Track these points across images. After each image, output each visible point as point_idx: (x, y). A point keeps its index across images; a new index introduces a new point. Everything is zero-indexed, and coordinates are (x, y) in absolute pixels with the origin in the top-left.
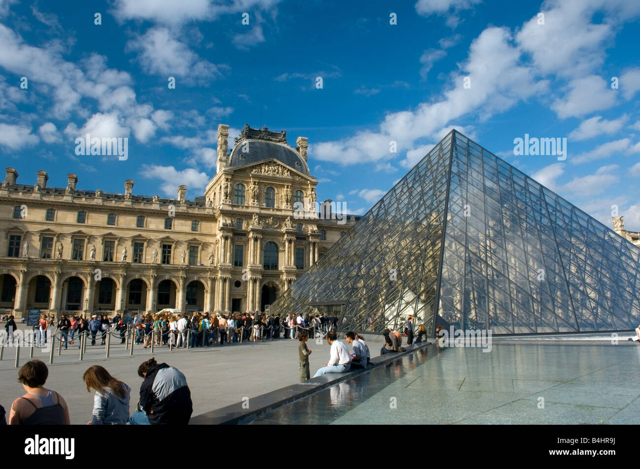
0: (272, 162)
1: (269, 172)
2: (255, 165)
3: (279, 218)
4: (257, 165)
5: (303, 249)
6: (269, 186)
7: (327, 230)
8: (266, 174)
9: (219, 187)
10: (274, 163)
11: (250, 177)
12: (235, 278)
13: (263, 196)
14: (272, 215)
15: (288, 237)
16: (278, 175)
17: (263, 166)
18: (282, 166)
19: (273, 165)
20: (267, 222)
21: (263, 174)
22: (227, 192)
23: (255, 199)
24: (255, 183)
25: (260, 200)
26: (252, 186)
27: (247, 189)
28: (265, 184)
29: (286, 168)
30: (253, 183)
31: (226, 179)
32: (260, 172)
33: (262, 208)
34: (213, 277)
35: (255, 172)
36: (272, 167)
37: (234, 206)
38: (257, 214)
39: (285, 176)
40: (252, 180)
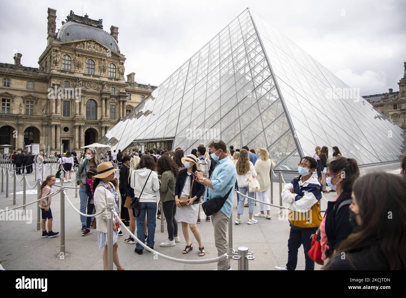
0: (92, 41)
1: (90, 48)
2: (79, 42)
3: (98, 83)
4: (81, 42)
5: (115, 106)
6: (89, 58)
7: (132, 93)
8: (87, 49)
9: (49, 57)
10: (94, 41)
11: (75, 51)
12: (64, 125)
13: (85, 66)
14: (92, 80)
15: (104, 96)
16: (97, 51)
17: (85, 43)
18: (99, 45)
19: (93, 43)
20: (89, 85)
21: (85, 49)
22: (56, 60)
23: (78, 67)
24: (79, 55)
25: (82, 69)
26: (77, 57)
27: (72, 59)
28: (87, 57)
29: (103, 47)
30: (77, 55)
31: (55, 51)
32: (83, 48)
33: (84, 75)
34: (46, 124)
35: (78, 47)
36: (92, 45)
37: (62, 71)
38: (80, 78)
39: (102, 53)
40: (76, 53)
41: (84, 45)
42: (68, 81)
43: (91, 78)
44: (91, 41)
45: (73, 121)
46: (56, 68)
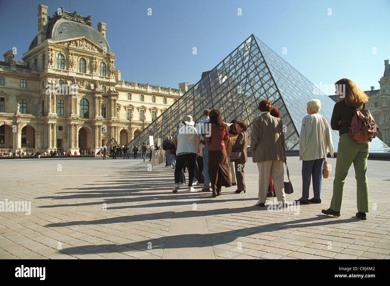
2: (72, 41)
3: (90, 81)
5: (106, 104)
6: (82, 57)
8: (80, 48)
9: (41, 55)
11: (68, 49)
12: (59, 124)
13: (77, 65)
14: (85, 79)
15: (97, 95)
16: (88, 50)
18: (91, 43)
19: (85, 41)
20: (82, 84)
21: (77, 48)
22: (51, 59)
23: (72, 66)
24: (72, 54)
25: (75, 67)
27: (65, 58)
28: (79, 55)
29: (94, 45)
31: (50, 50)
32: (76, 47)
33: (77, 74)
34: (42, 123)
37: (57, 70)
38: (74, 77)
39: (93, 51)
40: (70, 52)
41: (77, 43)
42: (63, 80)
44: (83, 39)
45: (67, 120)
46: (51, 67)
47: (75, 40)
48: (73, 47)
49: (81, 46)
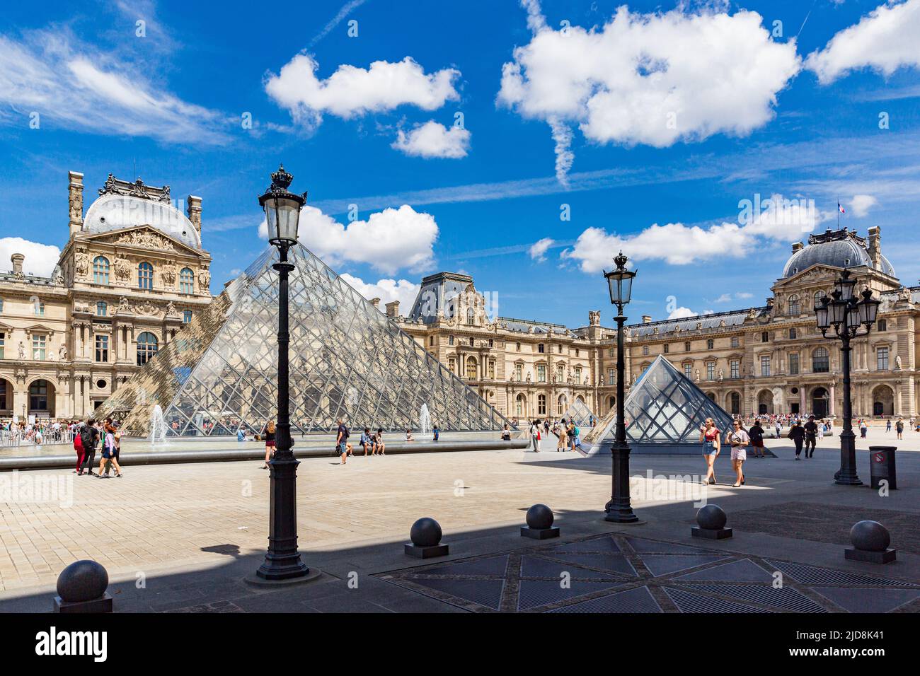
0: (147, 229)
1: (142, 243)
2: (122, 233)
3: (158, 303)
4: (125, 233)
6: (143, 261)
8: (139, 245)
9: (72, 258)
10: (149, 230)
11: (116, 249)
12: (97, 377)
13: (135, 274)
14: (148, 299)
15: (170, 328)
16: (156, 248)
17: (134, 235)
18: (161, 236)
19: (148, 233)
20: (142, 307)
21: (133, 245)
22: (81, 266)
23: (122, 277)
24: (122, 257)
25: (130, 280)
26: (118, 259)
27: (111, 263)
28: (138, 260)
29: (167, 239)
30: (120, 256)
31: (79, 250)
32: (129, 243)
33: (133, 290)
34: (66, 376)
35: (122, 241)
36: (147, 235)
37: (93, 285)
38: (125, 297)
39: (166, 249)
40: (118, 253)
41: (131, 237)
42: (105, 301)
43: (147, 295)
44: (144, 229)
45: (113, 370)
46: (81, 281)
47: (129, 232)
48: (123, 244)
49: (141, 241)
